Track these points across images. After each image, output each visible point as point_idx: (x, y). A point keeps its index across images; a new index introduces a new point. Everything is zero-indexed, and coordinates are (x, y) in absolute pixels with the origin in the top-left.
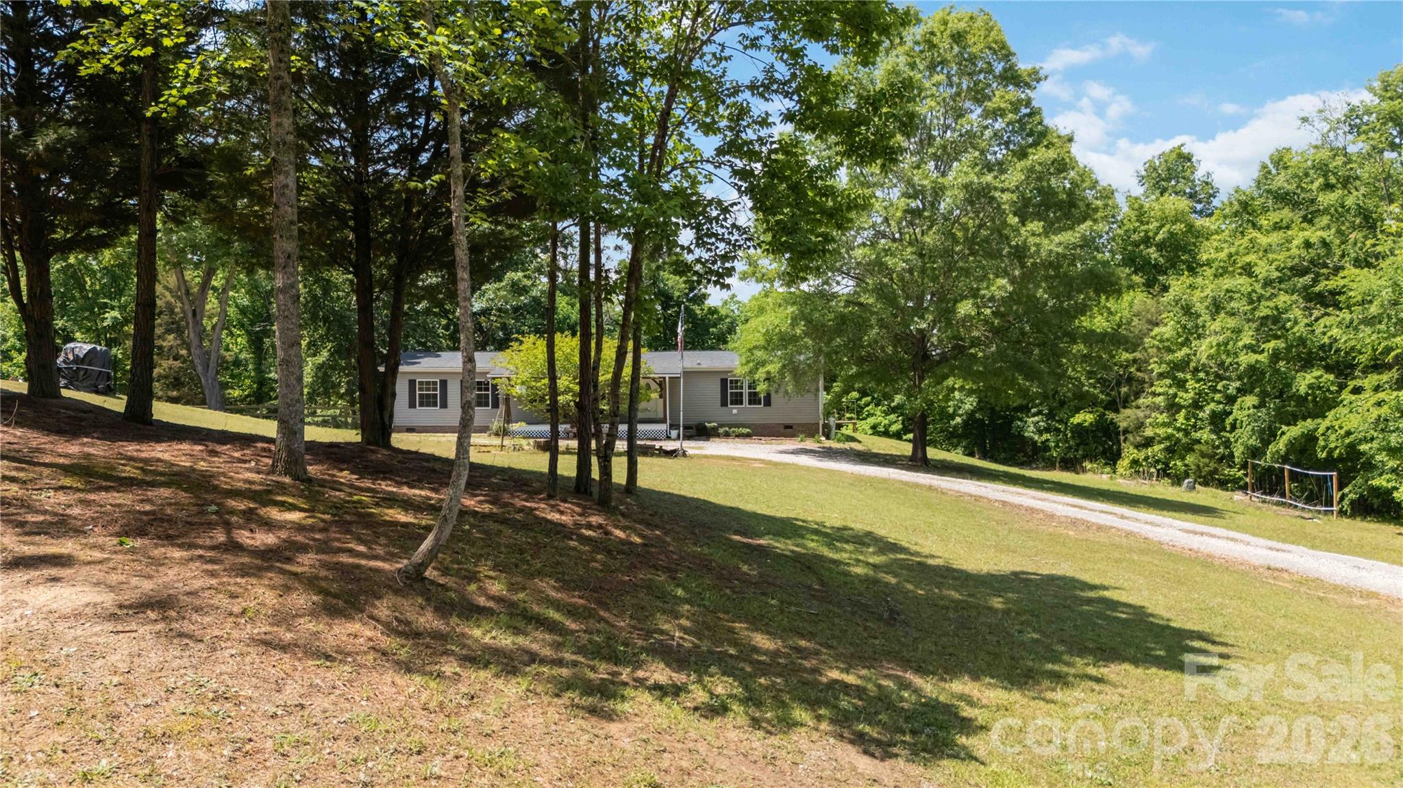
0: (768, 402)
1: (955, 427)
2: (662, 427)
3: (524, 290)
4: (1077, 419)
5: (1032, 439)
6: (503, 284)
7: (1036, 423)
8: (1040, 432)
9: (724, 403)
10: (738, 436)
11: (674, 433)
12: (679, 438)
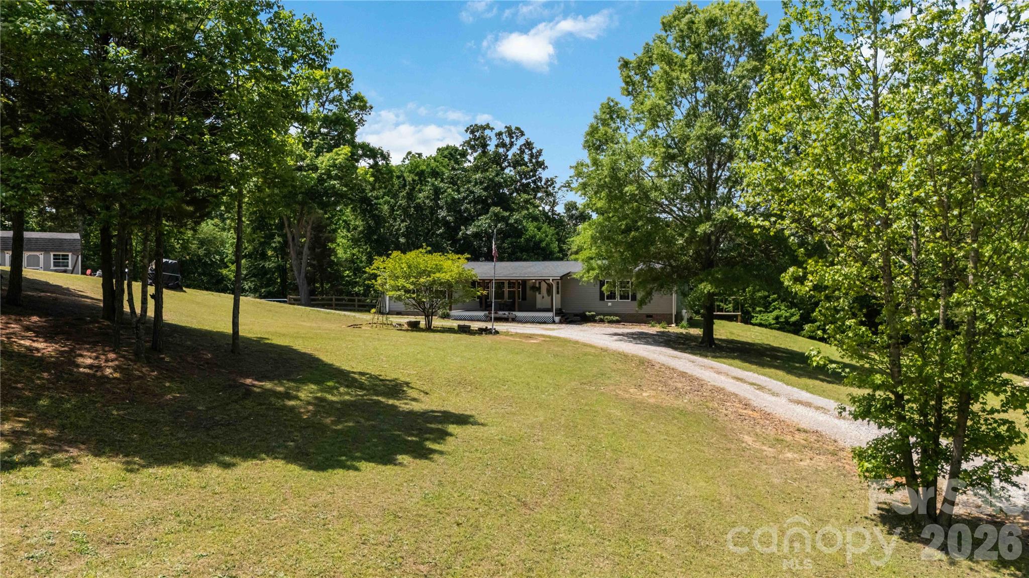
0: (634, 298)
2: (550, 314)
3: (505, 220)
6: (488, 216)
9: (601, 299)
10: (609, 322)
11: (557, 319)
12: (561, 322)
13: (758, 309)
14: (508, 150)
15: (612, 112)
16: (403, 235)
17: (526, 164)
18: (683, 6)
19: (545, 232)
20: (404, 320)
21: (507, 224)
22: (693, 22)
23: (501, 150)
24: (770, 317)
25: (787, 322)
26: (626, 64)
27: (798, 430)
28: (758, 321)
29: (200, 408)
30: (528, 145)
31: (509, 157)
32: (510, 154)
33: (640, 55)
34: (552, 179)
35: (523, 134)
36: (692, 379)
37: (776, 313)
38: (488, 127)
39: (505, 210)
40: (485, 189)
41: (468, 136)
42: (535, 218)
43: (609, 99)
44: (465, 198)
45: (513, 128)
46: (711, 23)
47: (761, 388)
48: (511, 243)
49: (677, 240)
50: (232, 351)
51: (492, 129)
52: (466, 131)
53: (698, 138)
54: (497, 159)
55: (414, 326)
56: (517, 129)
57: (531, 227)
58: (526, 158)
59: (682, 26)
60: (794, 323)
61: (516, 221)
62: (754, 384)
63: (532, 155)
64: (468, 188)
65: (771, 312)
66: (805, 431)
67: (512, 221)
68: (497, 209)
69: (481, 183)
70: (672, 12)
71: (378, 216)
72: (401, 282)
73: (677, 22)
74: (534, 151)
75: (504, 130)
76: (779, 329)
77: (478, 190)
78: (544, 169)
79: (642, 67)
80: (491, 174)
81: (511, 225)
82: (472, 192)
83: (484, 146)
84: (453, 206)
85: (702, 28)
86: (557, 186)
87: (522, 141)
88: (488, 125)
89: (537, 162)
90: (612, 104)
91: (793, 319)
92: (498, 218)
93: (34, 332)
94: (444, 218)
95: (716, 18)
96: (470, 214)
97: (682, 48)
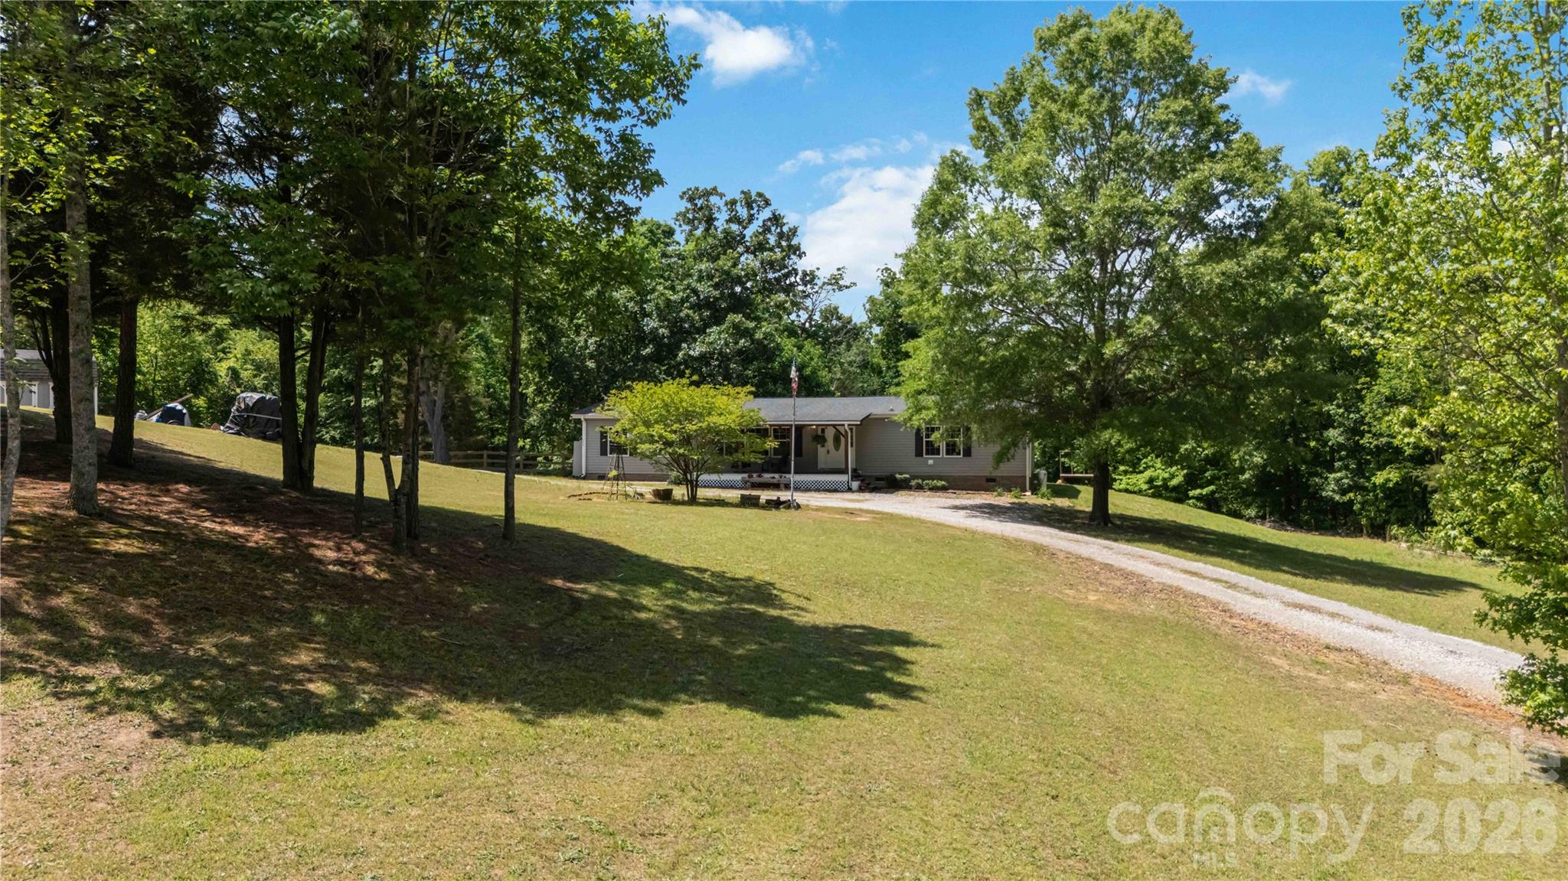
0: (968, 452)
1: (1247, 481)
2: (843, 478)
3: (747, 333)
4: (1379, 478)
5: (1332, 499)
6: (723, 327)
7: (1338, 481)
8: (1343, 492)
9: (919, 453)
10: (931, 489)
11: (855, 485)
12: (861, 490)
13: (1122, 468)
14: (745, 228)
15: (955, 172)
16: (592, 356)
17: (771, 250)
18: (1070, 14)
19: (808, 353)
20: (646, 488)
21: (753, 341)
22: (1089, 39)
23: (734, 227)
24: (1140, 480)
25: (1165, 486)
26: (978, 100)
27: (1327, 647)
28: (1122, 486)
29: (533, 625)
30: (776, 219)
31: (747, 238)
32: (749, 232)
33: (1003, 86)
34: (812, 272)
35: (767, 203)
36: (1127, 575)
37: (1148, 474)
38: (714, 191)
39: (748, 317)
40: (716, 286)
41: (684, 205)
42: (791, 331)
43: (953, 151)
44: (683, 301)
45: (753, 194)
46: (1118, 42)
47: (1233, 586)
48: (759, 370)
49: (1068, 365)
50: (505, 537)
51: (722, 195)
52: (682, 198)
53: (1106, 213)
54: (730, 241)
55: (664, 497)
56: (760, 195)
57: (788, 344)
58: (772, 240)
59: (1072, 46)
60: (1175, 489)
61: (766, 335)
62: (1220, 581)
63: (781, 235)
64: (689, 285)
65: (1141, 472)
66: (1339, 650)
67: (759, 335)
68: (738, 318)
69: (710, 277)
70: (1055, 24)
71: (553, 327)
72: (657, 430)
73: (1064, 39)
74: (785, 229)
75: (738, 196)
76: (1153, 496)
77: (705, 289)
78: (800, 256)
79: (1005, 105)
80: (724, 263)
81: (759, 342)
82: (695, 292)
83: (710, 220)
84: (667, 311)
85: (1103, 49)
86: (819, 282)
87: (766, 214)
88: (715, 189)
89: (790, 246)
90: (957, 160)
91: (1174, 482)
92: (739, 331)
93: (208, 509)
94: (654, 330)
95: (1125, 34)
96: (692, 325)
97: (1072, 79)
